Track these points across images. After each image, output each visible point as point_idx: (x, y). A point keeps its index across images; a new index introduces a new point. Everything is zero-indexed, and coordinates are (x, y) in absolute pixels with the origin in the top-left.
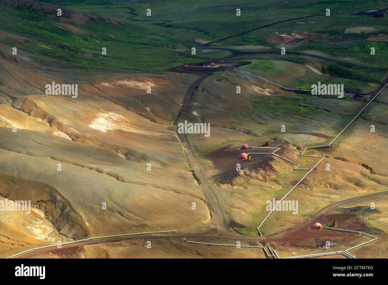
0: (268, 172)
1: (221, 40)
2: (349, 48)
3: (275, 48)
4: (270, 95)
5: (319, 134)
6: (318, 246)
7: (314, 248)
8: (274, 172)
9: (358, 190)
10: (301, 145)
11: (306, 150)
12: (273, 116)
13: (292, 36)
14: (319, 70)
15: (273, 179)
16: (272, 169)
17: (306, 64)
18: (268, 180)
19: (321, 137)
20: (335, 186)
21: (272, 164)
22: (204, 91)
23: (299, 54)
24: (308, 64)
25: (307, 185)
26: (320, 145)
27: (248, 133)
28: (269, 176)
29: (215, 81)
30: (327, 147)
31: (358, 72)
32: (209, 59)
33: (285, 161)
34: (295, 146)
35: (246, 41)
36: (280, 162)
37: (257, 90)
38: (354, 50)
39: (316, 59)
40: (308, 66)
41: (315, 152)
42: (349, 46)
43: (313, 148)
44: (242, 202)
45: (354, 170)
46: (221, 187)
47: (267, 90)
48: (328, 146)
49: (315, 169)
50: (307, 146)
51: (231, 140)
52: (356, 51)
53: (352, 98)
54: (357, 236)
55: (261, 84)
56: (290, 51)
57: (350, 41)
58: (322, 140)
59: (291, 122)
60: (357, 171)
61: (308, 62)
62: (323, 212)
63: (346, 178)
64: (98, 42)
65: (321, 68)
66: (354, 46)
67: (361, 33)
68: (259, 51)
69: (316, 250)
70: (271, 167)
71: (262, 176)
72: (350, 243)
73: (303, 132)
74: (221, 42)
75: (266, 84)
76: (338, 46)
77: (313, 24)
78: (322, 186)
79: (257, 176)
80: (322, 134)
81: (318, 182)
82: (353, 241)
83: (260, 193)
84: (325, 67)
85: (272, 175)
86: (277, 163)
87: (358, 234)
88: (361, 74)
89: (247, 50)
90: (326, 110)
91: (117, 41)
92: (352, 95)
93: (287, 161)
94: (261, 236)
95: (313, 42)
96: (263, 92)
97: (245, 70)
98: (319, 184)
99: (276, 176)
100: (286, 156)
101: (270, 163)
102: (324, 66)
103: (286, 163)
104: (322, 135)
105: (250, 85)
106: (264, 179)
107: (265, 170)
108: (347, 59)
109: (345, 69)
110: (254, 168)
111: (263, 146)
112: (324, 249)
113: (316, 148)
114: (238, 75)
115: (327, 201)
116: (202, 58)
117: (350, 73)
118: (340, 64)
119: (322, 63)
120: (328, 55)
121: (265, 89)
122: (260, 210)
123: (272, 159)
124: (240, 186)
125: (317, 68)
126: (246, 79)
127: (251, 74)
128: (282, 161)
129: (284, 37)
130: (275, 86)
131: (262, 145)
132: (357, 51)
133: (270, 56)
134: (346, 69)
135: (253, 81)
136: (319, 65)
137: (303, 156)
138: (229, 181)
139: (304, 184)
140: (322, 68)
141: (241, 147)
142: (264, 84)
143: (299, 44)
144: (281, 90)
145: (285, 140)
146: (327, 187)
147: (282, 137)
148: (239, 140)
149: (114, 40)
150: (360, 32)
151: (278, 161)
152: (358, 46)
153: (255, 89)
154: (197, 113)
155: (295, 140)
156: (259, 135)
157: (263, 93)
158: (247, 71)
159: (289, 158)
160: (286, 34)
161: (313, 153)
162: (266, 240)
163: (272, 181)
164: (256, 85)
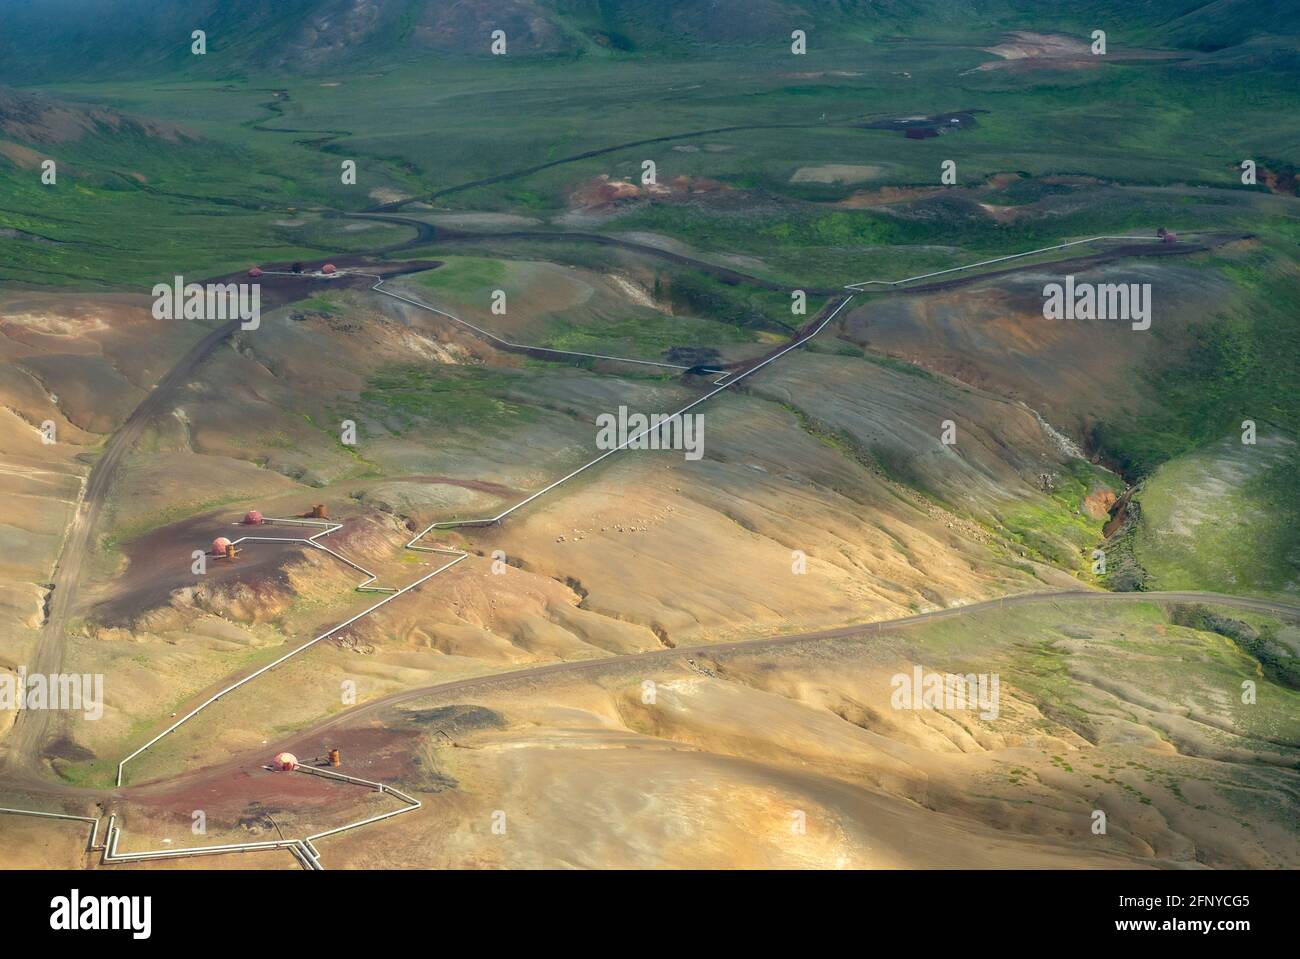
0: (263, 597)
1: (441, 194)
2: (759, 228)
3: (548, 224)
4: (453, 362)
5: (495, 485)
6: (241, 821)
7: (229, 827)
8: (287, 597)
9: (508, 654)
10: (420, 516)
11: (429, 531)
12: (397, 427)
13: (641, 187)
14: (645, 290)
15: (275, 616)
16: (284, 586)
17: (611, 273)
18: (257, 620)
19: (493, 493)
20: (447, 641)
21: (293, 572)
22: (247, 347)
23: (602, 241)
24: (616, 273)
25: (361, 637)
26: (475, 516)
27: (299, 475)
28: (263, 606)
29: (287, 319)
30: (488, 525)
31: (746, 301)
32: (346, 250)
33: (341, 564)
34: (403, 517)
35: (512, 199)
36: (320, 568)
37: (417, 348)
38: (774, 233)
39: (646, 257)
40: (615, 277)
41: (454, 538)
42: (761, 221)
43: (451, 528)
44: (128, 683)
45: (530, 594)
46: (100, 636)
47: (450, 347)
48: (494, 522)
49: (417, 589)
50: (438, 519)
51: (235, 496)
52: (778, 238)
53: (677, 377)
54: (370, 795)
55: (435, 329)
56: (585, 232)
57: (771, 208)
58: (490, 502)
59: (437, 446)
60: (537, 598)
61: (620, 266)
62: (339, 721)
63: (497, 617)
64: (88, 192)
65: (651, 285)
66: (777, 223)
67: (836, 183)
68: (496, 231)
69: (231, 835)
70: (286, 579)
71: (243, 605)
72: (333, 815)
73: (449, 476)
74: (439, 200)
75: (453, 330)
76: (730, 220)
77: (718, 153)
78: (412, 640)
79: (228, 606)
80: (500, 486)
81: (405, 627)
82: (347, 812)
83: (199, 659)
84: (665, 281)
85: (274, 606)
86: (309, 570)
87: (375, 789)
88: (754, 305)
89: (464, 226)
90: (570, 412)
91: (151, 191)
92: (680, 369)
93: (346, 562)
94: (117, 784)
95: (662, 207)
96: (436, 352)
97: (405, 286)
98: (404, 635)
99: (285, 608)
100: (352, 548)
101: (285, 568)
102: (662, 279)
103: (342, 569)
104: (500, 488)
105: (400, 333)
106: (247, 616)
107: (257, 591)
108: (737, 261)
109: (718, 288)
110: (226, 582)
111: (307, 516)
112: (252, 833)
113: (460, 525)
114: (376, 302)
115: (380, 688)
116: (330, 249)
117: (725, 303)
118: (707, 274)
119: (660, 270)
120: (688, 246)
121: (445, 343)
122: (166, 708)
123: (297, 557)
124: (155, 636)
125: (641, 282)
126: (398, 315)
127: (419, 299)
128: (329, 563)
129: (617, 189)
130: (479, 335)
131: (303, 514)
132: (781, 236)
133: (521, 244)
134: (720, 291)
135: (416, 320)
136: (650, 276)
137: (412, 549)
138: (126, 621)
139: (353, 634)
140: (657, 284)
141: (243, 520)
142: (445, 330)
143: (623, 212)
144: (492, 349)
145: (383, 499)
146: (423, 643)
147: (381, 491)
148: (259, 497)
149: (142, 187)
150: (830, 182)
151: (316, 562)
152: (787, 222)
153: (412, 345)
154: (186, 415)
155: (411, 501)
156: (326, 481)
157: (434, 356)
158: (410, 290)
159: (358, 554)
160: (627, 181)
161: (446, 542)
162: (115, 799)
163: (269, 623)
164: (423, 332)
